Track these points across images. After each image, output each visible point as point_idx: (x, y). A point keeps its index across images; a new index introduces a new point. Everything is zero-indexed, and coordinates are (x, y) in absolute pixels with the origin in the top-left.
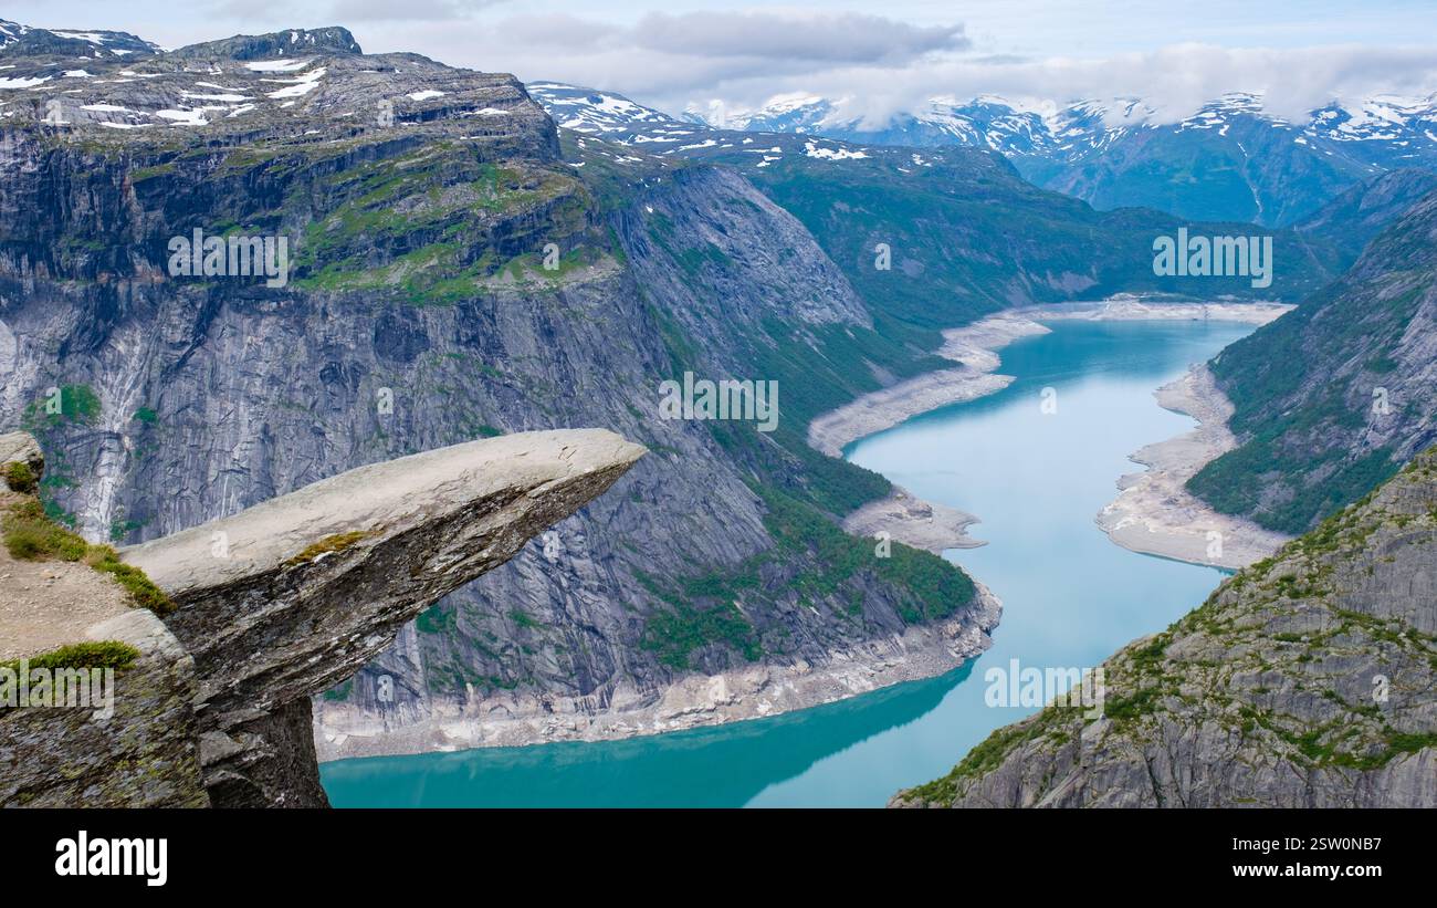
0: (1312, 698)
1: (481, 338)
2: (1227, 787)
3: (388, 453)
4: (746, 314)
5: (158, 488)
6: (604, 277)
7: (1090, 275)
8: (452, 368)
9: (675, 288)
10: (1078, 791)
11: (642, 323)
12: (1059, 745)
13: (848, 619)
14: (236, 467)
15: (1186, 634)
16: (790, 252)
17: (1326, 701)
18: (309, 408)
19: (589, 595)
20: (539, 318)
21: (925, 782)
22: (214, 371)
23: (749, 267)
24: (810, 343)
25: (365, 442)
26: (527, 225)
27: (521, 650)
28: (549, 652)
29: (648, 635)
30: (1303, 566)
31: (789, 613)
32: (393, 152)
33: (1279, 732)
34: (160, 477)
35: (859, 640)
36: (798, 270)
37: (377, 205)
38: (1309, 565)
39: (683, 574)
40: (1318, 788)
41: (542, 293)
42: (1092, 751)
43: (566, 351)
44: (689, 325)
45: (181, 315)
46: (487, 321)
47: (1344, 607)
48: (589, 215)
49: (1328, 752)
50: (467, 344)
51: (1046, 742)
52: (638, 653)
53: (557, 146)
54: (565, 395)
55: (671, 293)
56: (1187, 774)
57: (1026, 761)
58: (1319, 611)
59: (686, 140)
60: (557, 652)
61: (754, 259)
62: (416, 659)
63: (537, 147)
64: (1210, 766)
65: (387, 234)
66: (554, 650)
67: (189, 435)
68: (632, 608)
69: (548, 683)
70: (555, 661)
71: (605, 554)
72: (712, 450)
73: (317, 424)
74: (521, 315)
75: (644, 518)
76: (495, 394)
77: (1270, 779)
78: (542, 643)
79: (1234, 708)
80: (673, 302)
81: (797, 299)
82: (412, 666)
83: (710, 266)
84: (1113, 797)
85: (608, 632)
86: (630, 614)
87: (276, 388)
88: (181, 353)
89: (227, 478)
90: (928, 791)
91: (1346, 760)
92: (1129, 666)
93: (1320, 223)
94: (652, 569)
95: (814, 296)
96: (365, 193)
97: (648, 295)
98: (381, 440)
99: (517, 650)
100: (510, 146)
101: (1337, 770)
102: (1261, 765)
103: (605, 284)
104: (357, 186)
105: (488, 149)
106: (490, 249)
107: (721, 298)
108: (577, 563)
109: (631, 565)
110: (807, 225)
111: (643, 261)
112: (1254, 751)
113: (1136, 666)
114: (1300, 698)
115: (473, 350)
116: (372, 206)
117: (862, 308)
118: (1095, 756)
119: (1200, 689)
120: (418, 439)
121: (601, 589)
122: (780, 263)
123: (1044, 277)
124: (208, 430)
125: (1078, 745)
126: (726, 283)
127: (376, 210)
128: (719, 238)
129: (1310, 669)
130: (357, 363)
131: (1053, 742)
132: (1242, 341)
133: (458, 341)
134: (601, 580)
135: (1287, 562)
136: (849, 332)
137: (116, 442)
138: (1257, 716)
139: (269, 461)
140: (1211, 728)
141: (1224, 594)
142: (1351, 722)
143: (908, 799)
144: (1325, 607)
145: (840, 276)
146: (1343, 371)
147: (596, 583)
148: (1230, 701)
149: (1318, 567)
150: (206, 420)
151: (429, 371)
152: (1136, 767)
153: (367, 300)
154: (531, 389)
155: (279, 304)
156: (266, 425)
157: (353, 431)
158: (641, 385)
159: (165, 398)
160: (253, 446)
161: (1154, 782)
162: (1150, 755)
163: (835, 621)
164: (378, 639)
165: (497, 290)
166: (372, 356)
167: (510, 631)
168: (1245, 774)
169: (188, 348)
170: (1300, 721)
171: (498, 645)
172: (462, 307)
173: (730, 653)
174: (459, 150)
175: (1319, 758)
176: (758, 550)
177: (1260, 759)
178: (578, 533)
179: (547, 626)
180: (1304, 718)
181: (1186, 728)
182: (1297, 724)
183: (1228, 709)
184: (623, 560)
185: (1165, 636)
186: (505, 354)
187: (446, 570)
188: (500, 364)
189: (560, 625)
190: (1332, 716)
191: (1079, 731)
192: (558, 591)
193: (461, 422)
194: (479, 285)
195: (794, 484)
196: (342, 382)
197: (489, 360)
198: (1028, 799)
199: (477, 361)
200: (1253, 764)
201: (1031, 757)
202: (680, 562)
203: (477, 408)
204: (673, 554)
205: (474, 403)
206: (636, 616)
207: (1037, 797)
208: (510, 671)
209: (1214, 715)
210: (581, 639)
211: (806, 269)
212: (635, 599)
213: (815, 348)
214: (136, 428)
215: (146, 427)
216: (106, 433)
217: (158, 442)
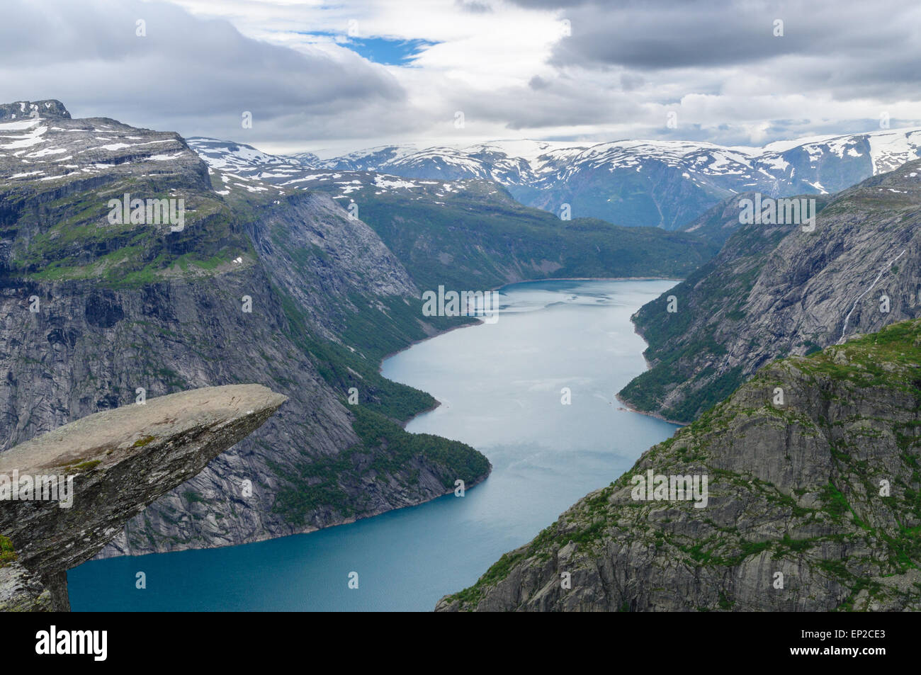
0: (697, 523)
1: (160, 310)
2: (647, 582)
3: (97, 389)
4: (338, 290)
6: (242, 268)
7: (558, 262)
8: (140, 331)
9: (290, 275)
10: (556, 589)
11: (269, 298)
12: (544, 561)
13: (409, 488)
15: (621, 488)
16: (367, 249)
17: (705, 525)
18: (40, 361)
19: (238, 479)
20: (199, 296)
21: (460, 590)
23: (339, 259)
24: (380, 309)
25: (81, 382)
26: (189, 234)
27: (192, 517)
28: (211, 517)
29: (278, 504)
30: (691, 442)
31: (370, 485)
32: (95, 185)
33: (678, 545)
35: (417, 500)
36: (372, 261)
37: (85, 221)
38: (695, 442)
39: (300, 463)
40: (702, 579)
41: (201, 280)
42: (564, 564)
43: (218, 317)
44: (300, 298)
46: (163, 299)
47: (716, 466)
48: (232, 228)
49: (707, 556)
50: (150, 315)
51: (536, 559)
52: (271, 516)
53: (209, 180)
54: (218, 347)
55: (288, 278)
56: (623, 574)
57: (524, 572)
58: (700, 469)
59: (296, 176)
60: (217, 518)
61: (343, 254)
63: (195, 181)
64: (637, 569)
65: (93, 241)
66: (215, 516)
68: (266, 486)
69: (211, 539)
70: (216, 524)
71: (248, 452)
72: (317, 380)
73: (47, 371)
74: (187, 295)
75: (274, 426)
76: (170, 347)
77: (673, 576)
78: (207, 512)
79: (650, 533)
80: (289, 283)
81: (371, 280)
83: (314, 259)
84: (578, 593)
85: (251, 503)
86: (265, 491)
87: (17, 348)
90: (462, 596)
91: (718, 561)
92: (586, 509)
93: (697, 227)
94: (279, 460)
95: (383, 278)
96: (76, 213)
97: (273, 279)
98: (92, 381)
99: (190, 517)
100: (176, 181)
101: (713, 568)
102: (668, 566)
103: (243, 272)
104: (70, 208)
105: (161, 183)
106: (164, 250)
107: (321, 280)
108: (229, 458)
109: (266, 458)
110: (378, 232)
111: (269, 257)
112: (663, 558)
113: (591, 509)
114: (690, 524)
115: (154, 318)
116: (82, 222)
117: (413, 285)
118: (567, 566)
119: (630, 522)
120: (118, 379)
121: (245, 474)
122: (360, 257)
123: (530, 263)
125: (556, 560)
126: (324, 270)
127: (84, 225)
128: (319, 240)
130: (74, 329)
131: (540, 560)
132: (652, 302)
133: (144, 313)
134: (245, 469)
135: (682, 440)
136: (405, 301)
138: (665, 537)
139: (14, 397)
140: (637, 546)
141: (644, 462)
142: (721, 537)
143: (449, 601)
144: (704, 467)
145: (400, 264)
146: (713, 320)
147: (242, 471)
148: (648, 529)
149: (700, 442)
151: (124, 333)
152: (592, 573)
153: (79, 286)
154: (195, 343)
155: (17, 290)
156: (10, 373)
157: (72, 375)
158: (269, 339)
160: (1, 387)
161: (603, 581)
162: (601, 565)
163: (400, 489)
164: (112, 530)
165: (170, 277)
166: (84, 325)
167: (185, 505)
168: (658, 573)
170: (690, 538)
171: (176, 515)
172: (146, 290)
173: (333, 513)
174: (141, 184)
175: (702, 561)
176: (349, 446)
177: (667, 563)
179: (211, 502)
180: (693, 536)
181: (622, 546)
182: (689, 540)
183: (647, 533)
184: (260, 455)
185: (608, 489)
186: (177, 321)
187: (157, 482)
188: (173, 328)
189: (219, 500)
190: (709, 534)
191: (556, 552)
192: (217, 478)
193: (148, 368)
194: (157, 274)
195: (372, 401)
196: (64, 342)
197: (164, 324)
198: (525, 597)
199: (158, 326)
200: (662, 567)
201: (527, 569)
202: (298, 455)
203: (158, 358)
204: (293, 450)
205: (156, 354)
206: (270, 491)
207: (531, 595)
208: (185, 532)
209: (639, 537)
210: (233, 508)
211: (377, 260)
212: (268, 480)
213: (384, 312)
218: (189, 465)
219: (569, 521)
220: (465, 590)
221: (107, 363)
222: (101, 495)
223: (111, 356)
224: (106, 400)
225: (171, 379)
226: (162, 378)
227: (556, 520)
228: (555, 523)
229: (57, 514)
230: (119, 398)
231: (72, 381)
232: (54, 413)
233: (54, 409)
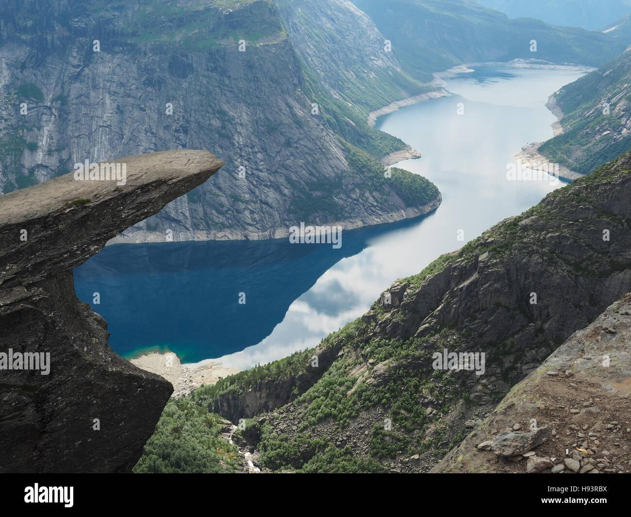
0: (581, 246)
1: (219, 68)
2: (540, 283)
3: (175, 120)
4: (343, 61)
7: (504, 50)
8: (204, 82)
9: (310, 48)
10: (475, 282)
11: (294, 64)
12: (468, 262)
13: (381, 204)
14: (105, 125)
15: (529, 216)
16: (365, 33)
17: (586, 248)
18: (138, 98)
19: (266, 189)
20: (245, 60)
22: (94, 79)
23: (345, 39)
24: (371, 77)
26: (240, 15)
27: (235, 212)
28: (247, 213)
29: (292, 207)
30: (584, 189)
31: (355, 200)
33: (564, 260)
34: (70, 128)
35: (386, 213)
36: (368, 41)
38: (587, 189)
39: (309, 181)
40: (579, 285)
41: (247, 48)
43: (258, 76)
44: (316, 66)
45: (77, 52)
46: (221, 61)
47: (600, 208)
49: (584, 269)
50: (212, 71)
51: (463, 260)
52: (287, 215)
54: (257, 97)
55: (308, 50)
56: (523, 276)
57: (454, 268)
58: (588, 209)
60: (251, 213)
61: (347, 35)
62: (187, 214)
64: (533, 274)
65: (175, 16)
66: (249, 211)
67: (83, 109)
68: (285, 195)
69: (247, 227)
70: (249, 217)
71: (274, 171)
73: (142, 106)
74: (237, 58)
76: (224, 95)
77: (559, 280)
78: (244, 209)
79: (546, 250)
80: (308, 54)
81: (367, 56)
82: (186, 217)
84: (490, 286)
85: (274, 205)
86: (284, 198)
87: (123, 88)
88: (78, 70)
89: (101, 129)
91: (592, 273)
92: (502, 230)
94: (294, 178)
95: (375, 55)
97: (296, 50)
99: (233, 212)
101: (588, 278)
102: (555, 274)
106: (223, 26)
107: (331, 53)
108: (261, 174)
109: (285, 176)
110: (374, 20)
111: (296, 35)
112: (553, 268)
114: (575, 246)
115: (215, 74)
117: (396, 61)
118: (484, 267)
119: (532, 241)
120: (189, 114)
121: (271, 186)
122: (360, 38)
123: (482, 49)
124: (91, 107)
125: (477, 262)
126: (334, 46)
128: (332, 24)
129: (581, 234)
130: (160, 78)
131: (466, 261)
132: (571, 84)
133: (208, 70)
134: (271, 182)
135: (577, 187)
136: (389, 72)
137: (48, 110)
138: (556, 253)
139: (121, 122)
140: (536, 258)
142: (596, 257)
143: (401, 282)
144: (591, 207)
147: (269, 184)
148: (544, 247)
149: (590, 189)
150: (90, 102)
151: (194, 83)
152: (501, 273)
153: (165, 48)
154: (241, 93)
155: (123, 48)
156: (118, 106)
157: (159, 109)
159: (71, 91)
160: (113, 115)
161: (509, 279)
162: (508, 268)
163: (375, 204)
165: (226, 45)
166: (167, 75)
167: (230, 203)
168: (548, 278)
169: (81, 68)
170: (574, 256)
171: (225, 209)
172: (209, 53)
173: (328, 216)
176: (343, 171)
177: (555, 271)
178: (261, 161)
179: (247, 202)
180: (576, 255)
181: (525, 257)
182: (573, 257)
183: (544, 250)
184: (281, 173)
185: (520, 217)
186: (229, 77)
188: (227, 81)
189: (253, 201)
190: (589, 254)
191: (477, 256)
192: (252, 187)
193: (209, 108)
194: (218, 43)
195: (361, 142)
196: (154, 86)
197: (222, 79)
198: (453, 285)
199: (216, 79)
200: (552, 274)
201: (456, 266)
202: (307, 175)
203: (216, 101)
204: (304, 172)
205: (215, 99)
206: (287, 199)
207: (457, 284)
208: (229, 221)
209: (537, 252)
210: (262, 208)
211: (372, 41)
212: (286, 191)
213: (374, 79)
214: (58, 104)
215: (63, 104)
216: (44, 106)
217: (68, 112)
219: (489, 237)
220: (412, 276)
221: (182, 103)
222: (89, 223)
223: (185, 99)
224: (181, 129)
225: (224, 116)
226: (218, 116)
227: (480, 235)
228: (479, 237)
230: (190, 128)
231: (159, 114)
232: (146, 135)
233: (146, 132)
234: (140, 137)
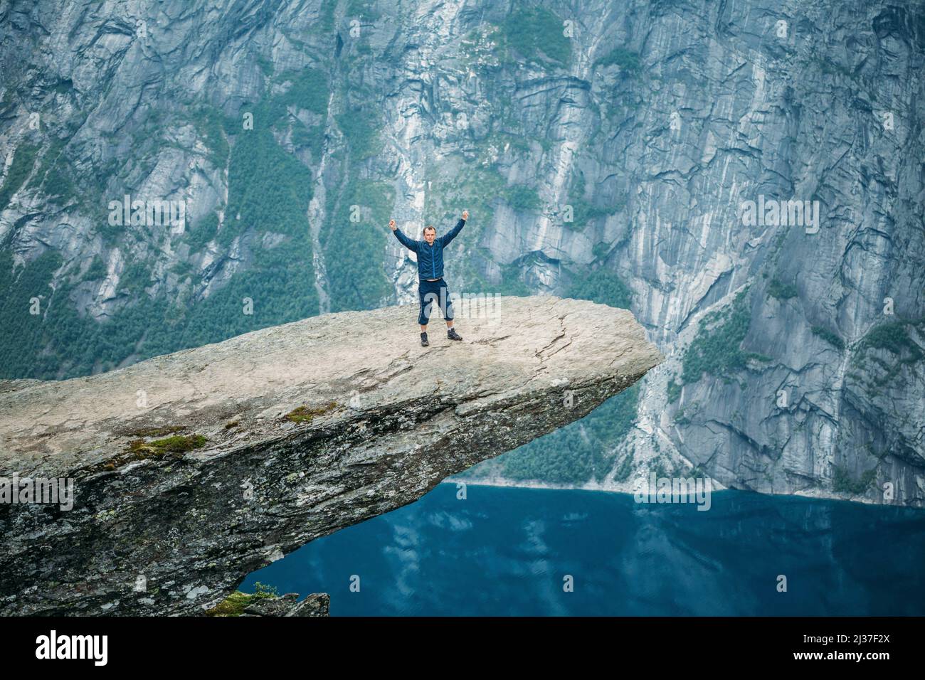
5: (633, 164)
14: (742, 146)
18: (852, 71)
34: (636, 149)
67: (681, 94)
73: (863, 96)
87: (809, 37)
89: (729, 159)
124: (707, 88)
137: (581, 92)
139: (791, 141)
150: (707, 73)
156: (789, 89)
157: (912, 108)
160: (769, 117)
187: (312, 506)
214: (610, 75)
215: (624, 76)
216: (570, 79)
217: (638, 99)
218: (387, 481)
222: (194, 512)
229: (92, 538)
232: (864, 186)
233: (866, 179)
234: (846, 192)
